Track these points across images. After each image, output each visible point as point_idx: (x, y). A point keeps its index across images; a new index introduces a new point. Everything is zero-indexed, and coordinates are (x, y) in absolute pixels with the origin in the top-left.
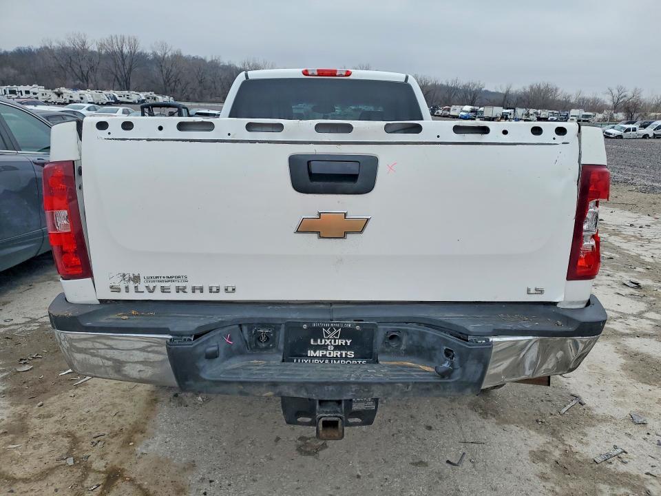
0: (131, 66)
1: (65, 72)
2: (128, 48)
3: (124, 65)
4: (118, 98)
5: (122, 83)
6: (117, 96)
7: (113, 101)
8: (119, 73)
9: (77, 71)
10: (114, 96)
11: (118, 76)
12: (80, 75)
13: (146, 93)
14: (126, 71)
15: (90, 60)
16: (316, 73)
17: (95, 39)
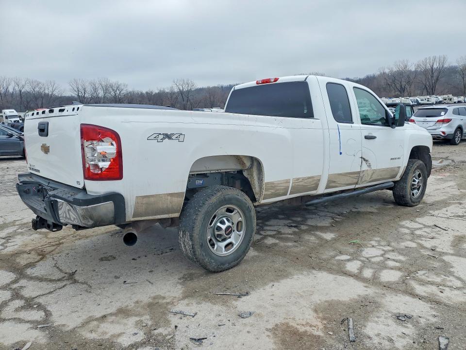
0: (438, 77)
1: (390, 87)
2: (438, 64)
3: (432, 77)
4: (420, 102)
5: (429, 91)
6: (419, 100)
7: (416, 104)
8: (428, 84)
9: (398, 86)
10: (417, 100)
11: (427, 86)
12: (399, 87)
13: (443, 96)
14: (433, 81)
15: (409, 77)
16: (261, 82)
17: (413, 62)
